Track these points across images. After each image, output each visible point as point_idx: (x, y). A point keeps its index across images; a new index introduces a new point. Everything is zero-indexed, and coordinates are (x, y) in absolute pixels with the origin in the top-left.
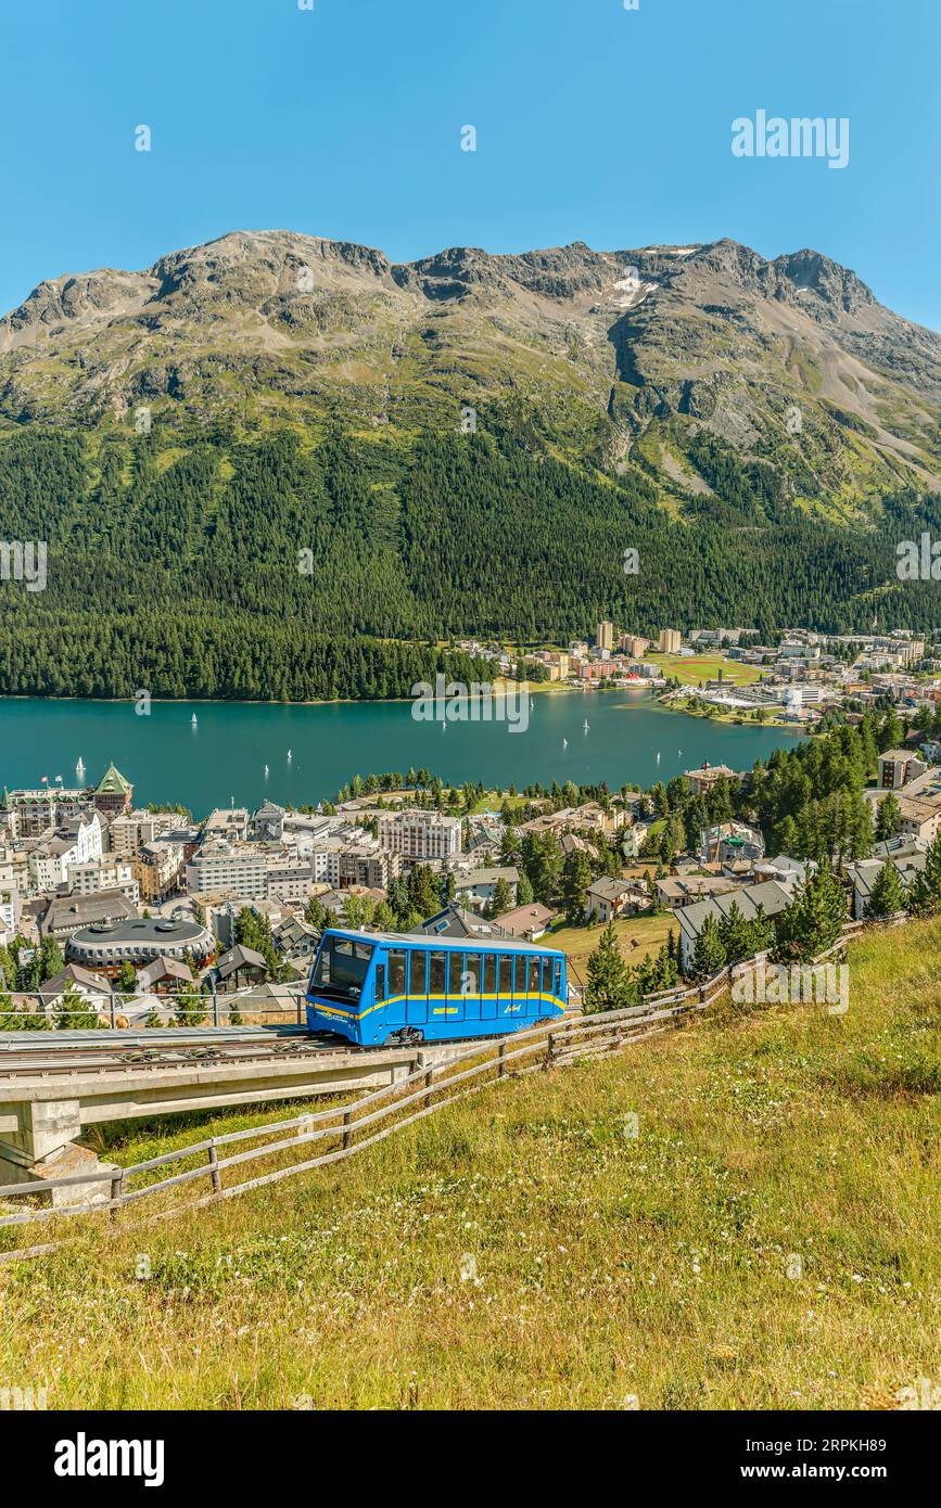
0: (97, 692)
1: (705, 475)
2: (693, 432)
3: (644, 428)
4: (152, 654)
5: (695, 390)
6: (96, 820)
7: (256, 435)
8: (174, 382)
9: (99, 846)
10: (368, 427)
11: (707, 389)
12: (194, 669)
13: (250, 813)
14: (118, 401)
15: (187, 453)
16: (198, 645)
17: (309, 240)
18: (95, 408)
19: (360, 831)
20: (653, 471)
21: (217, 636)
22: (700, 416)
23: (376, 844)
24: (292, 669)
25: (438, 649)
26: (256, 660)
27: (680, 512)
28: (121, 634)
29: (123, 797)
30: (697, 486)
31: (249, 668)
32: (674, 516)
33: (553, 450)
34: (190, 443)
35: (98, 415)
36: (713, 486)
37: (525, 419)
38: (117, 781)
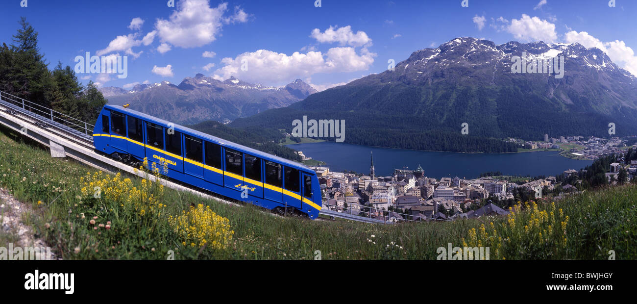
0: (421, 148)
1: (571, 99)
2: (568, 88)
3: (557, 87)
4: (434, 140)
5: (569, 78)
6: (414, 178)
7: (462, 87)
8: (443, 74)
9: (414, 185)
10: (489, 85)
11: (572, 78)
12: (444, 144)
13: (452, 179)
14: (429, 79)
15: (445, 91)
16: (445, 139)
17: (477, 40)
18: (424, 81)
19: (479, 185)
20: (558, 97)
21: (450, 136)
22: (570, 84)
23: (483, 189)
24: (467, 145)
25: (504, 141)
26: (459, 142)
27: (565, 107)
28: (427, 135)
29: (421, 173)
30: (569, 101)
31: (457, 144)
32: (564, 109)
33: (534, 91)
34: (446, 89)
35: (425, 83)
36: (573, 102)
37: (527, 83)
38: (420, 170)
